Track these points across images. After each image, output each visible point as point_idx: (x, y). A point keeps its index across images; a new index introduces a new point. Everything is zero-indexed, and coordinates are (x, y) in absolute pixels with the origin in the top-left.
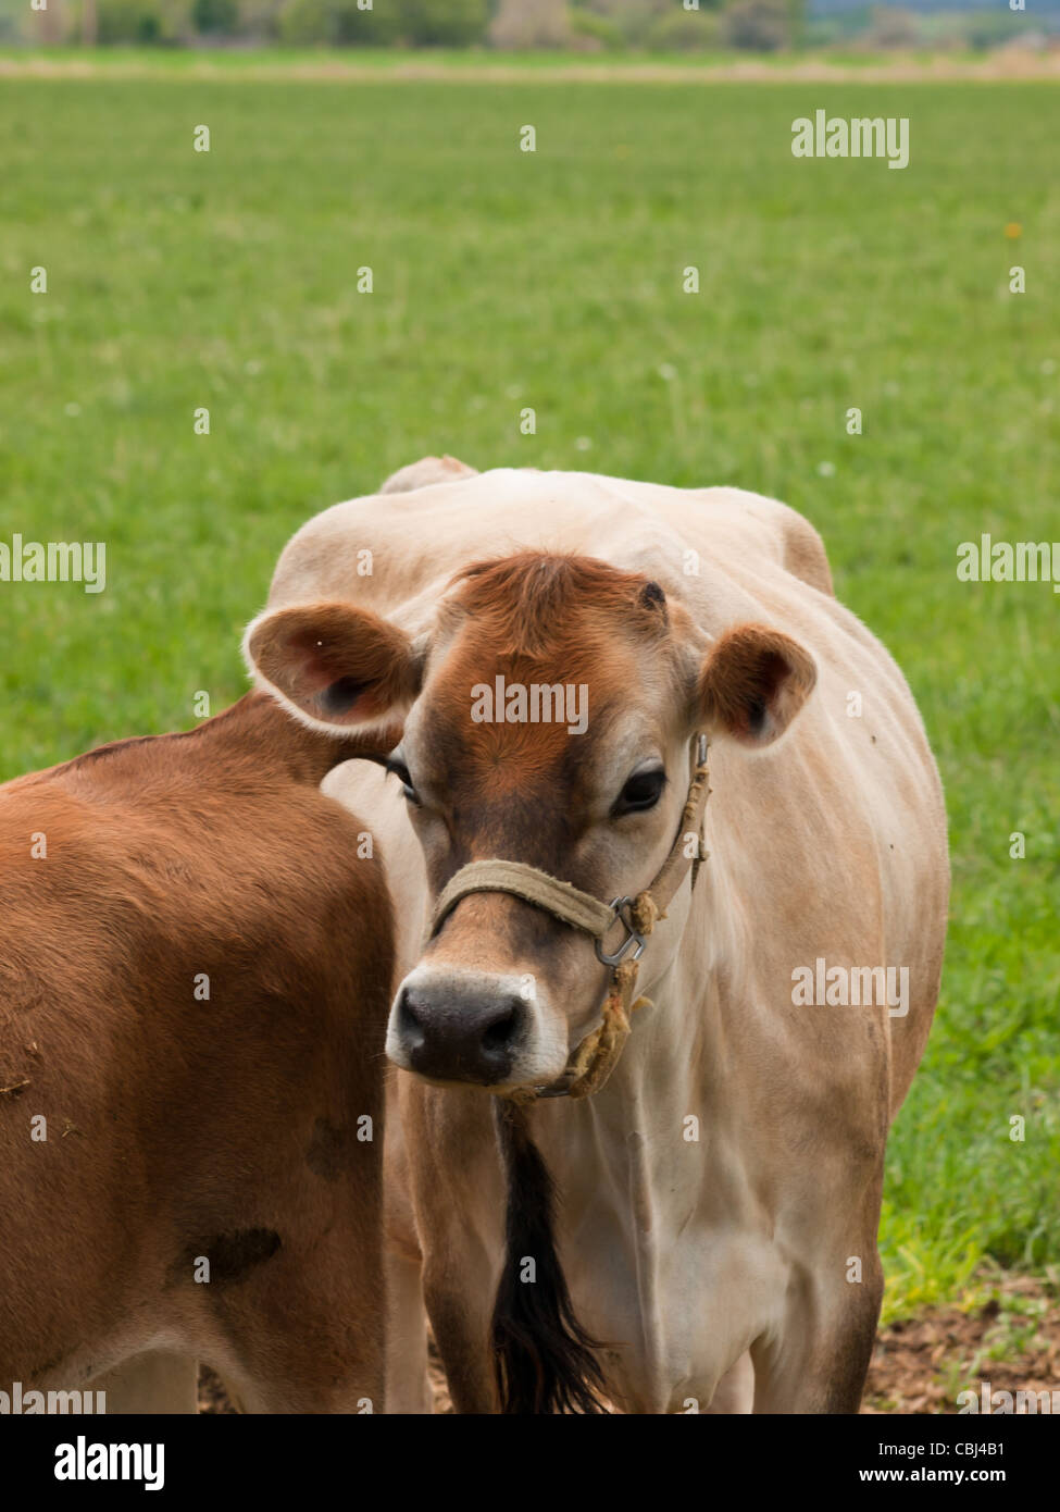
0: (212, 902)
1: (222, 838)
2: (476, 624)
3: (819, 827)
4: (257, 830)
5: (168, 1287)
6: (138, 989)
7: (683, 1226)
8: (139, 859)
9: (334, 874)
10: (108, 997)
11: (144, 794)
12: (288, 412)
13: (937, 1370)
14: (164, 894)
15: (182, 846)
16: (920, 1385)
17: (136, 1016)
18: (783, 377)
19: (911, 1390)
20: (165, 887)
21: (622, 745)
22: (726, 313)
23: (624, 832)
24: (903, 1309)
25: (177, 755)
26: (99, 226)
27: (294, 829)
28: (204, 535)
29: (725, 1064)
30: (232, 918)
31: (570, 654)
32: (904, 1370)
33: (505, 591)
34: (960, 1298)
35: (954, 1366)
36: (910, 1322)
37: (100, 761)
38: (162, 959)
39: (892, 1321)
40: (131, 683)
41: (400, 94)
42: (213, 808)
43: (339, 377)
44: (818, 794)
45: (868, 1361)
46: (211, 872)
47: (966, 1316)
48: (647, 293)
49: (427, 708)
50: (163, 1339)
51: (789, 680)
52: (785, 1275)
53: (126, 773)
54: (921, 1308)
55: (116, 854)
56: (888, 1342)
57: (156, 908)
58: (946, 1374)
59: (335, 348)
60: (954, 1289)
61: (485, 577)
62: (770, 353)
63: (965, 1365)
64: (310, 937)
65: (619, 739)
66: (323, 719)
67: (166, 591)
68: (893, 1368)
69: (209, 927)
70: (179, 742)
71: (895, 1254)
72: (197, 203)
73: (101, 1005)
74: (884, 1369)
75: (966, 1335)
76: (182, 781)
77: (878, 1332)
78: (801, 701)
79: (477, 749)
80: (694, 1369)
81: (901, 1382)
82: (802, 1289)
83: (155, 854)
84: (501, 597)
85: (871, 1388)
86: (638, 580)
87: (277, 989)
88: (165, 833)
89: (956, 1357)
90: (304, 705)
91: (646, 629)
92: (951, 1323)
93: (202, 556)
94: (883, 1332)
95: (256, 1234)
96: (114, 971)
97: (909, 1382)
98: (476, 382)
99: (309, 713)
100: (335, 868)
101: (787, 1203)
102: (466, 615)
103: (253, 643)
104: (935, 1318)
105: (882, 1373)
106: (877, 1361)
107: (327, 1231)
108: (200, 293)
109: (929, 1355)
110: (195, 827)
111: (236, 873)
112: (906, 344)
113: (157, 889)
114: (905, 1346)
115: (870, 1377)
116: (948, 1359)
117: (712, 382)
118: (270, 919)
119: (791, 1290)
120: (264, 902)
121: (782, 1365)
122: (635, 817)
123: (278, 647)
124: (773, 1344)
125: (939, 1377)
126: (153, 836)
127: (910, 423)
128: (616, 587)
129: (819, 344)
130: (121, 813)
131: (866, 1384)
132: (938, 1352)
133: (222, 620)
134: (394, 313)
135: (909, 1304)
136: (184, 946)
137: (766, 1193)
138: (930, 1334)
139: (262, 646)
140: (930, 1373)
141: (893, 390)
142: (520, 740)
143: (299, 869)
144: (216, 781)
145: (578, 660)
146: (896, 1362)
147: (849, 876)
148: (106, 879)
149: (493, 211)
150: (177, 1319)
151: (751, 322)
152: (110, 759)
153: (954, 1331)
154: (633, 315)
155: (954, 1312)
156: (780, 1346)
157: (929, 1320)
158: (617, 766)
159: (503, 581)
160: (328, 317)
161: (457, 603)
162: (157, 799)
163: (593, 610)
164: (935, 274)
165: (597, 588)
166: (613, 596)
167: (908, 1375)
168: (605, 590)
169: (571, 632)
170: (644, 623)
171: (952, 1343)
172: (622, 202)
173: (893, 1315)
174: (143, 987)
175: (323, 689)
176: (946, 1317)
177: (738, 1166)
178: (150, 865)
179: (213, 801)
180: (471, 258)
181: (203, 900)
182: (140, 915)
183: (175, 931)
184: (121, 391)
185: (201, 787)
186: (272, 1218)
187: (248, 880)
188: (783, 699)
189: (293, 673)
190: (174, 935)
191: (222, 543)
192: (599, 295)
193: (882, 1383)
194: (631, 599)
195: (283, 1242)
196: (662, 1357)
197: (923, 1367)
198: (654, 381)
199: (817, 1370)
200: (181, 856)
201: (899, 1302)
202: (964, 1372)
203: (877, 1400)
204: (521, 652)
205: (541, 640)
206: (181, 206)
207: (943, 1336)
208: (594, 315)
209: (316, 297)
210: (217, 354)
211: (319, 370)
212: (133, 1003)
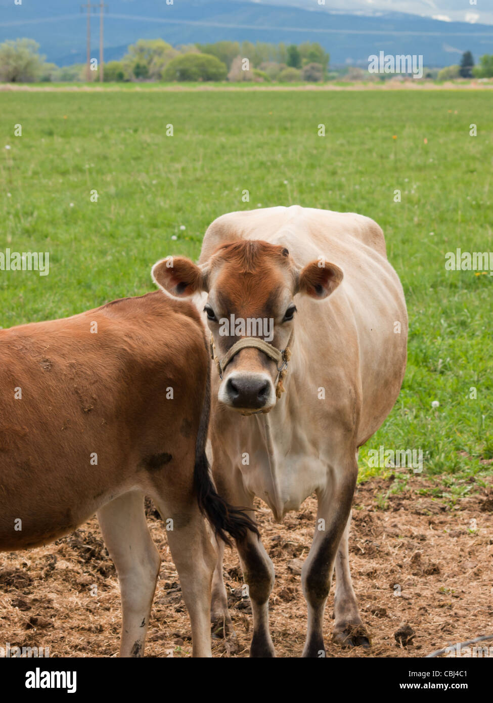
0: (151, 349)
1: (153, 329)
2: (229, 264)
3: (335, 326)
4: (164, 327)
5: (137, 471)
6: (127, 377)
7: (287, 453)
8: (127, 335)
9: (188, 341)
10: (118, 380)
11: (128, 315)
12: (165, 196)
13: (375, 497)
14: (136, 347)
15: (140, 332)
16: (370, 502)
17: (127, 386)
18: (323, 184)
19: (367, 504)
20: (136, 344)
21: (285, 299)
22: (304, 164)
23: (284, 327)
24: (364, 478)
25: (138, 304)
26: (105, 138)
27: (175, 327)
28: (139, 235)
29: (298, 403)
30: (157, 355)
31: (263, 271)
32: (365, 497)
33: (239, 252)
34: (382, 474)
35: (380, 495)
36: (366, 482)
37: (114, 305)
38: (136, 368)
39: (361, 482)
40: (116, 282)
41: (199, 95)
42: (150, 320)
43: (181, 185)
44: (335, 315)
45: (353, 494)
46: (151, 340)
47: (384, 480)
48: (279, 158)
49: (217, 291)
50: (135, 488)
51: (333, 277)
52: (325, 469)
53: (121, 309)
54: (370, 477)
55: (121, 334)
56: (360, 488)
57: (133, 351)
58: (378, 498)
59: (180, 175)
60: (380, 472)
61: (229, 249)
62: (318, 176)
63: (384, 495)
64: (181, 361)
65: (284, 298)
66: (176, 296)
67: (127, 254)
68: (361, 496)
69: (150, 357)
70: (138, 300)
71: (362, 460)
72: (136, 131)
73: (116, 383)
74: (358, 497)
75: (384, 486)
76: (140, 311)
77: (357, 485)
78: (338, 284)
79: (236, 303)
80: (291, 498)
81: (364, 501)
82: (331, 473)
83: (132, 334)
84: (237, 255)
85: (355, 503)
86: (280, 248)
87: (171, 377)
88: (135, 327)
89: (382, 493)
90: (170, 292)
91: (284, 263)
92: (380, 482)
93: (139, 241)
94: (358, 485)
95: (164, 455)
96: (120, 371)
97: (366, 501)
98: (225, 186)
99: (172, 294)
100: (188, 339)
101: (323, 446)
102: (224, 261)
103: (155, 272)
104: (375, 481)
105: (358, 498)
106: (356, 494)
107: (187, 454)
108: (137, 159)
109: (373, 492)
110: (144, 326)
111: (158, 340)
112: (362, 173)
113: (133, 345)
114: (365, 489)
115: (354, 499)
116: (379, 493)
117: (300, 185)
118: (168, 355)
119: (327, 473)
120: (167, 349)
121: (325, 496)
122: (288, 322)
123: (162, 273)
124: (322, 490)
125: (375, 499)
126: (131, 328)
127: (363, 198)
128: (273, 250)
129: (334, 173)
130: (121, 321)
131: (353, 502)
132: (376, 491)
133: (146, 263)
134: (199, 165)
135: (366, 476)
136: (142, 363)
137: (315, 444)
138: (373, 486)
139: (158, 273)
140: (373, 498)
141: (357, 187)
142: (249, 299)
143: (177, 339)
144: (150, 312)
145: (265, 274)
146: (363, 495)
147: (344, 342)
148: (117, 342)
149: (229, 132)
150: (140, 481)
151: (312, 166)
152: (117, 305)
153: (380, 485)
154: (275, 164)
155: (380, 479)
156: (325, 490)
157: (373, 482)
158: (284, 305)
159: (238, 249)
160: (178, 166)
161: (220, 257)
162: (132, 317)
163: (267, 257)
164: (370, 151)
165: (267, 250)
166: (273, 253)
167: (366, 499)
168: (270, 251)
169: (262, 265)
170: (284, 261)
171: (380, 488)
172: (271, 128)
173: (361, 480)
174: (129, 376)
175: (175, 286)
176: (378, 480)
177: (304, 435)
178: (131, 337)
179: (150, 318)
180: (223, 147)
181: (147, 349)
182: (128, 353)
183: (139, 358)
184: (112, 190)
185: (146, 313)
186: (170, 450)
187: (161, 343)
188: (331, 284)
189: (167, 281)
190: (139, 359)
191: (145, 238)
192: (264, 158)
193: (358, 501)
194: (279, 254)
195: (173, 457)
196: (280, 494)
197: (371, 496)
198: (281, 185)
199: (336, 498)
200: (141, 335)
201: (363, 476)
202: (384, 497)
203: (356, 506)
204: (248, 272)
205: (254, 267)
206: (131, 131)
207: (377, 486)
208: (262, 164)
209: (173, 160)
210: (143, 178)
211: (175, 183)
212: (126, 382)
